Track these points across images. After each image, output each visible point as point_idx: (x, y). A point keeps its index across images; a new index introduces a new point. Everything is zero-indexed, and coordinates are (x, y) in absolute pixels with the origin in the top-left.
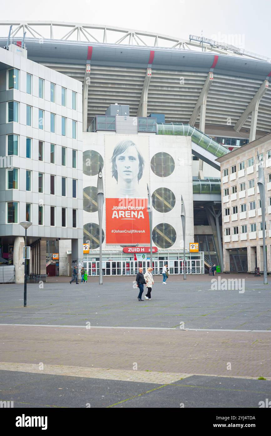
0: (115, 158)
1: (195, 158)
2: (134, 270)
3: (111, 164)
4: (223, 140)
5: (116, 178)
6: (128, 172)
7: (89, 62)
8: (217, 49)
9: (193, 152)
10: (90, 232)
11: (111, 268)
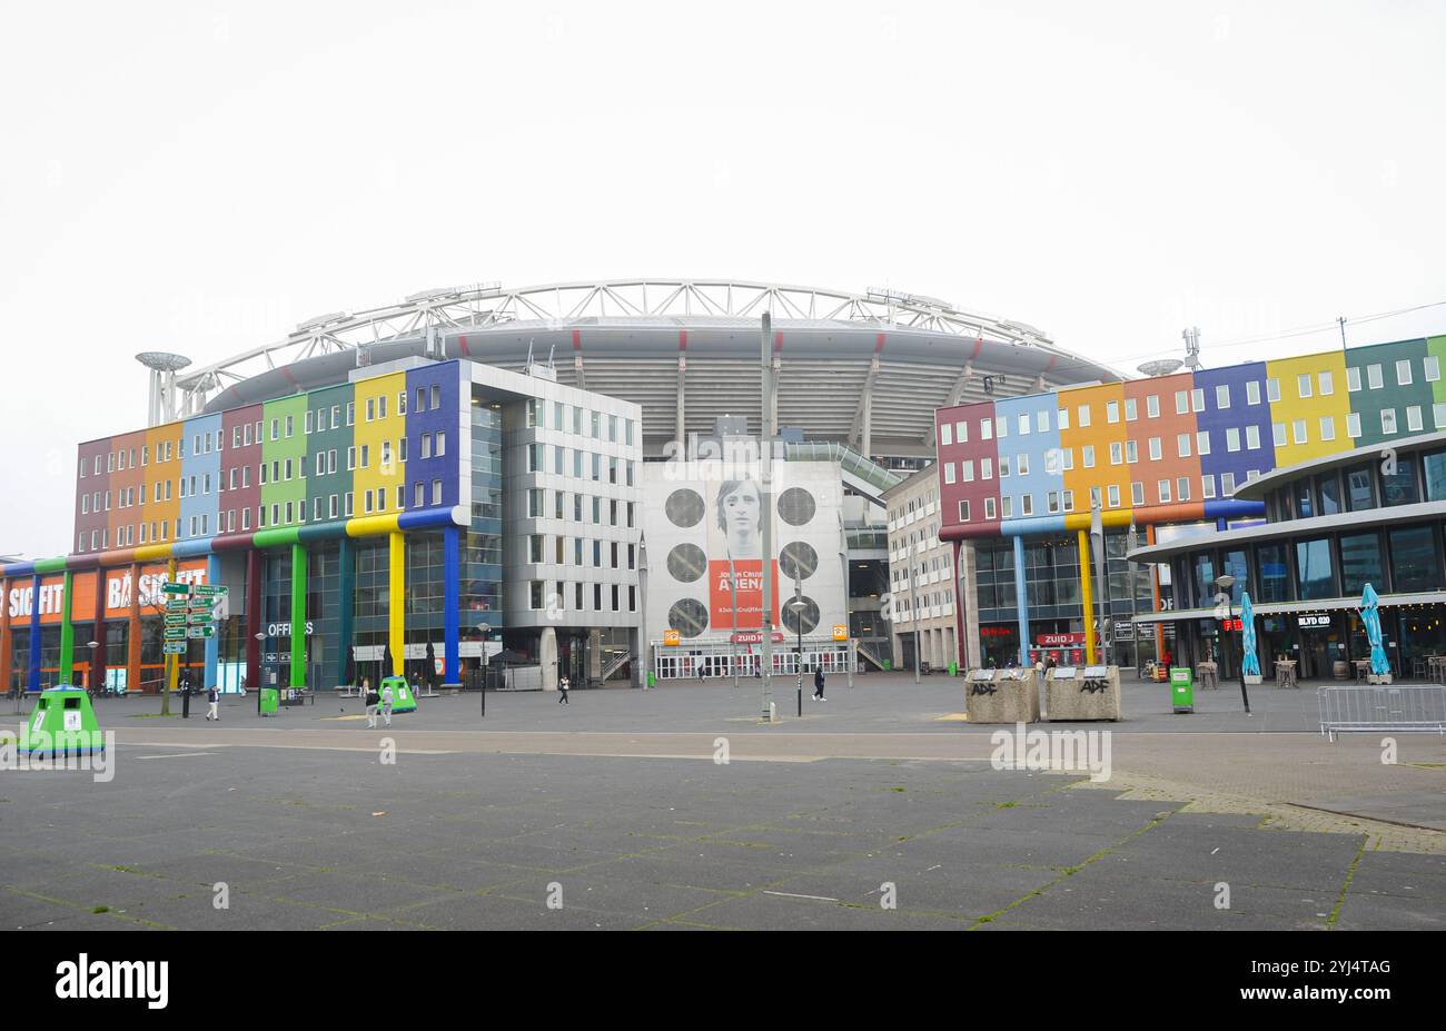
0: (722, 500)
1: (847, 493)
2: (748, 668)
3: (716, 509)
4: (903, 462)
5: (725, 529)
6: (742, 519)
7: (682, 353)
8: (912, 307)
9: (844, 483)
10: (686, 612)
11: (713, 666)
